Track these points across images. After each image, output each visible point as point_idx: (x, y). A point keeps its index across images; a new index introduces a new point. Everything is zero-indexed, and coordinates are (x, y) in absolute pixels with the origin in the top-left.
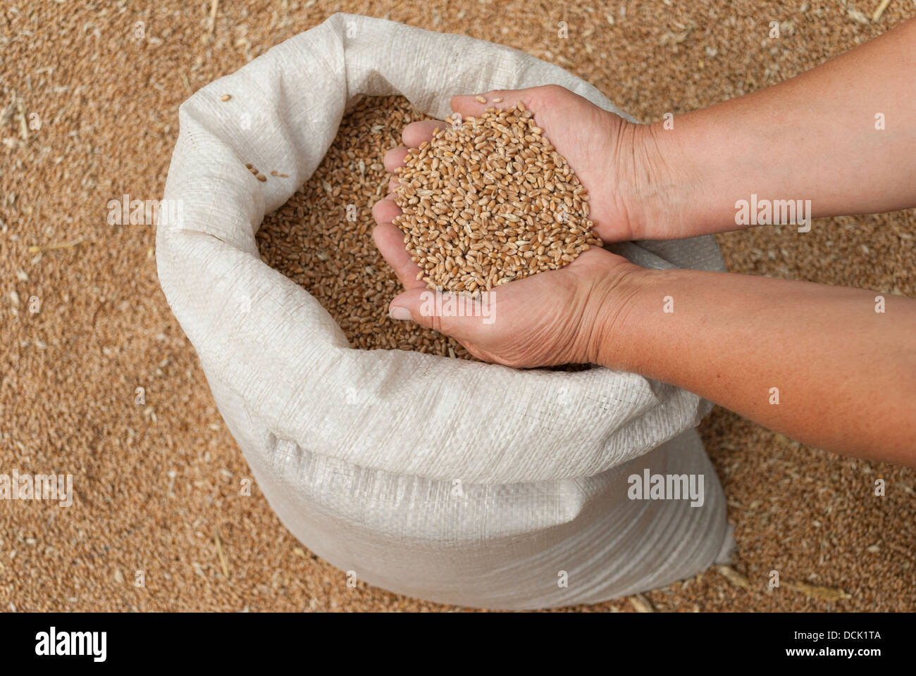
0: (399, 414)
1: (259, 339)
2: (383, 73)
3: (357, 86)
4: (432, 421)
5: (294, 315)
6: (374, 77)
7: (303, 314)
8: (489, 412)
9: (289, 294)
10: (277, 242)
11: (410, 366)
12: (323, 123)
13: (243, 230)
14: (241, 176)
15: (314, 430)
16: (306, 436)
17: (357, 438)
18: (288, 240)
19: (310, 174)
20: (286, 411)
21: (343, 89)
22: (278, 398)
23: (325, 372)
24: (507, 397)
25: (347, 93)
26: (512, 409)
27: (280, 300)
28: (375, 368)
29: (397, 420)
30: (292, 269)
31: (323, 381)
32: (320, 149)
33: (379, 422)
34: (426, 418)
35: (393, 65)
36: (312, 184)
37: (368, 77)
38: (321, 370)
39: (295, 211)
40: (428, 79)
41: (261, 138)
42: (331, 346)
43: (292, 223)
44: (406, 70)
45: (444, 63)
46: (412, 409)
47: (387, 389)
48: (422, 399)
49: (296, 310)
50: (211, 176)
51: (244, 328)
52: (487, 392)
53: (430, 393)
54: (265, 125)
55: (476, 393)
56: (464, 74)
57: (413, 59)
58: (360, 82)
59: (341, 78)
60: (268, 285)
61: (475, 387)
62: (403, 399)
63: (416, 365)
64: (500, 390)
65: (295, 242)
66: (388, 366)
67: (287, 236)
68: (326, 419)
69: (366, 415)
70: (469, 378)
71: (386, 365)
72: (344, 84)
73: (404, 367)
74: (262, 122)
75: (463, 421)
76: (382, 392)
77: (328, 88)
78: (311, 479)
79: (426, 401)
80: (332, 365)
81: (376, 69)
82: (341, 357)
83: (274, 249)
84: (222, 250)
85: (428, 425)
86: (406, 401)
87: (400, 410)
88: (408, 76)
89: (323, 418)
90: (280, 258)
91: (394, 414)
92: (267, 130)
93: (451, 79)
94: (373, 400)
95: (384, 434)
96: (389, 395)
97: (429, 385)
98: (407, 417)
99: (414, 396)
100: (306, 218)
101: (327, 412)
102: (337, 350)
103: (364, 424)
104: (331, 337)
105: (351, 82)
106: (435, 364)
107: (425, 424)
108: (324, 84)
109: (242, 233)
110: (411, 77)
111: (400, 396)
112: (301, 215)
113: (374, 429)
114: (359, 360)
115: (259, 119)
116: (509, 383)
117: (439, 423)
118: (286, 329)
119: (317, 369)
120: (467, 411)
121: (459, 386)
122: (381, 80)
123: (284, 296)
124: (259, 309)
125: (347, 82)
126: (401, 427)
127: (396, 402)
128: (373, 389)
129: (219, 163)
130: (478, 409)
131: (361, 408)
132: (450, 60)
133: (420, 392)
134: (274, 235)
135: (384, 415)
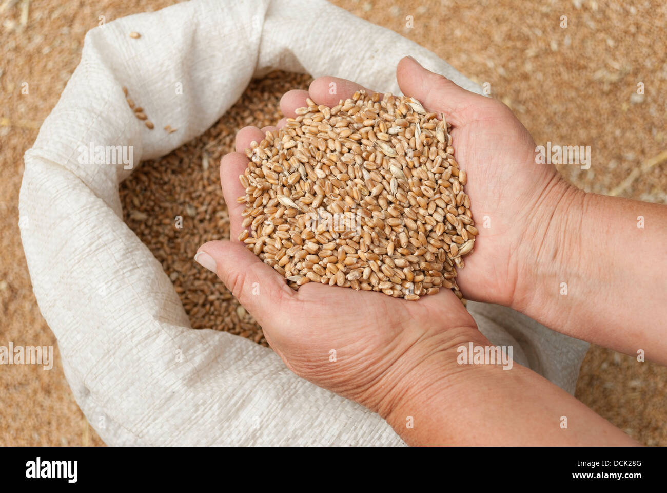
0: (202, 408)
1: (86, 290)
2: (297, 53)
3: (268, 59)
4: (235, 423)
5: (127, 275)
6: (287, 54)
7: (136, 277)
8: (295, 430)
9: (128, 252)
10: (154, 187)
11: (234, 355)
12: (226, 86)
13: (106, 174)
14: (123, 117)
15: (116, 398)
16: (108, 401)
17: (155, 419)
18: (166, 188)
19: (203, 130)
20: (94, 371)
21: (254, 58)
22: (90, 355)
23: (139, 343)
24: (319, 419)
25: (257, 62)
26: (321, 433)
27: (117, 256)
28: (191, 351)
29: (199, 413)
30: (160, 217)
31: (135, 351)
32: (217, 109)
33: (180, 410)
34: (228, 419)
35: (308, 47)
36: (205, 139)
37: (281, 54)
38: (135, 340)
39: (181, 161)
40: (341, 69)
41: (159, 84)
42: (152, 318)
43: (174, 172)
44: (320, 55)
45: (360, 56)
46: (216, 406)
47: (196, 378)
48: (229, 398)
49: (130, 271)
50: (90, 110)
51: (75, 274)
52: (301, 407)
53: (240, 393)
54: (167, 72)
55: (288, 406)
56: (378, 72)
57: (331, 45)
58: (272, 56)
59: (254, 48)
60: (110, 237)
61: (290, 398)
62: (209, 393)
63: (240, 355)
64: (314, 409)
65: (171, 193)
66: (207, 353)
67: (165, 183)
68: (130, 391)
69: (168, 400)
70: (286, 387)
71: (205, 350)
72: (255, 53)
73: (227, 355)
74: (164, 69)
75: (266, 432)
76: (191, 379)
77: (238, 53)
78: (115, 435)
79: (233, 401)
80: (146, 338)
81: (290, 47)
82: (159, 332)
83: (148, 193)
84: (74, 189)
85: (229, 427)
86: (212, 396)
87: (204, 403)
88: (321, 62)
89: (127, 389)
90: (152, 204)
91: (197, 407)
92: (167, 78)
93: (364, 75)
94: (178, 386)
95: (183, 423)
96: (198, 384)
97: (242, 384)
98: (210, 413)
99: (222, 394)
100: (189, 171)
101: (133, 384)
102: (157, 323)
103: (165, 407)
104: (157, 308)
105: (263, 53)
106: (261, 357)
107: (226, 424)
108: (236, 48)
109: (103, 177)
110: (324, 64)
111: (208, 388)
112: (185, 166)
113: (173, 416)
114: (177, 339)
115: (162, 65)
116: (326, 404)
117: (241, 428)
118: (113, 288)
119: (133, 337)
120: (274, 423)
121: (273, 393)
122: (294, 59)
123: (122, 252)
124: (95, 259)
125: (259, 52)
126: (200, 422)
127: (201, 395)
128: (181, 375)
129: (104, 99)
130: (285, 424)
131: (165, 391)
132: (368, 55)
133: (230, 390)
134: (153, 179)
135: (186, 405)
